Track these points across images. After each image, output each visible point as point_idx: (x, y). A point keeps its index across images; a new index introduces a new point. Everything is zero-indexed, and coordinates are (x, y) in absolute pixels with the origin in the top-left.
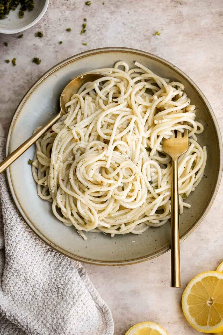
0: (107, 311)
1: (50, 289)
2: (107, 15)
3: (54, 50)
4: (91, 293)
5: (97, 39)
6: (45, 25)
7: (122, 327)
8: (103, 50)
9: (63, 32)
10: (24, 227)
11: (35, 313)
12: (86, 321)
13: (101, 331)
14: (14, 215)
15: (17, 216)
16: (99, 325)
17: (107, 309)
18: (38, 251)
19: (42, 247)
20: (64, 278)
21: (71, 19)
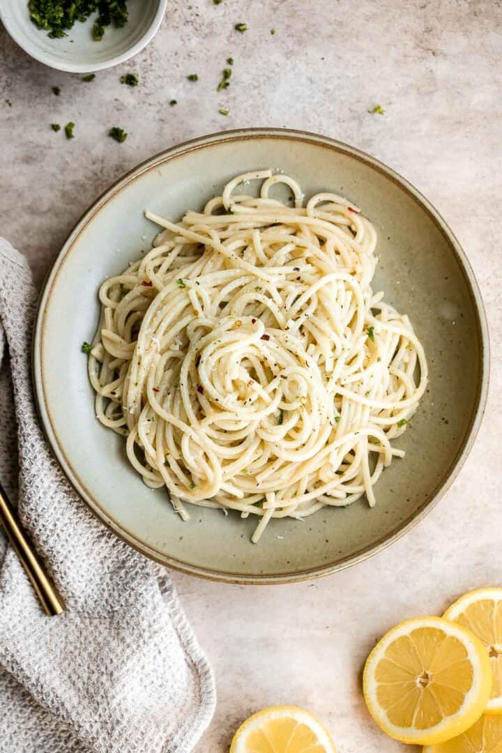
0: (206, 673)
1: (96, 612)
2: (277, 56)
3: (157, 117)
4: (179, 631)
5: (251, 106)
6: (145, 60)
7: (233, 712)
8: (266, 133)
9: (181, 81)
10: (56, 481)
11: (57, 656)
12: (159, 688)
13: (188, 711)
14: (40, 452)
15: (45, 456)
16: (186, 700)
17: (206, 669)
18: (81, 535)
19: (90, 527)
20: (128, 593)
21: (202, 55)
